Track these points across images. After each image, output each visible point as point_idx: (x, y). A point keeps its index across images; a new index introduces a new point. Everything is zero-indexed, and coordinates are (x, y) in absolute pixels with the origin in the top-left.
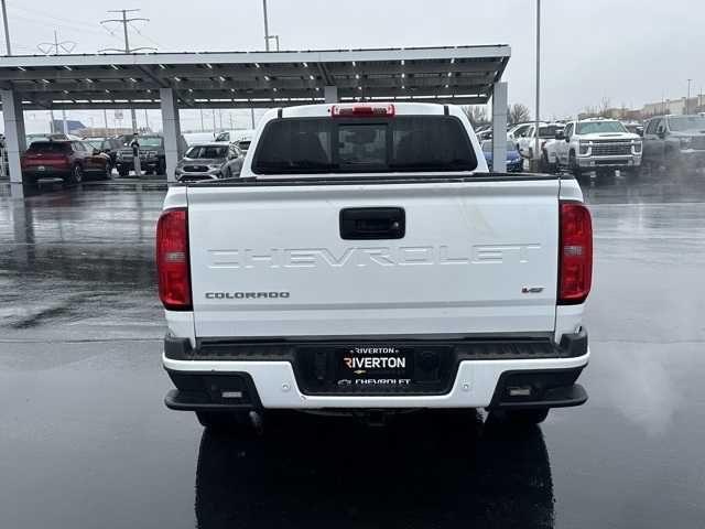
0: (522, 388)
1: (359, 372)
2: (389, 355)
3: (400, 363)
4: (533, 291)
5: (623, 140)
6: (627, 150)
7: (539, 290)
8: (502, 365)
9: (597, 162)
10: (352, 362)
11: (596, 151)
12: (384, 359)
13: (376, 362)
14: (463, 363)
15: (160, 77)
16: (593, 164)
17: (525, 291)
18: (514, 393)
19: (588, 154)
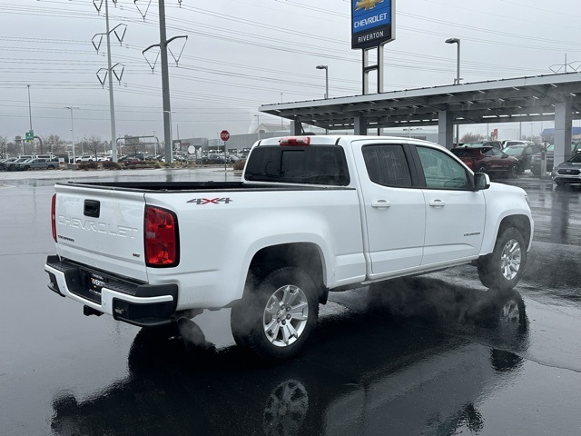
1: (95, 286)
7: (139, 256)
10: (93, 281)
12: (101, 282)
14: (103, 289)
17: (134, 255)
18: (117, 310)
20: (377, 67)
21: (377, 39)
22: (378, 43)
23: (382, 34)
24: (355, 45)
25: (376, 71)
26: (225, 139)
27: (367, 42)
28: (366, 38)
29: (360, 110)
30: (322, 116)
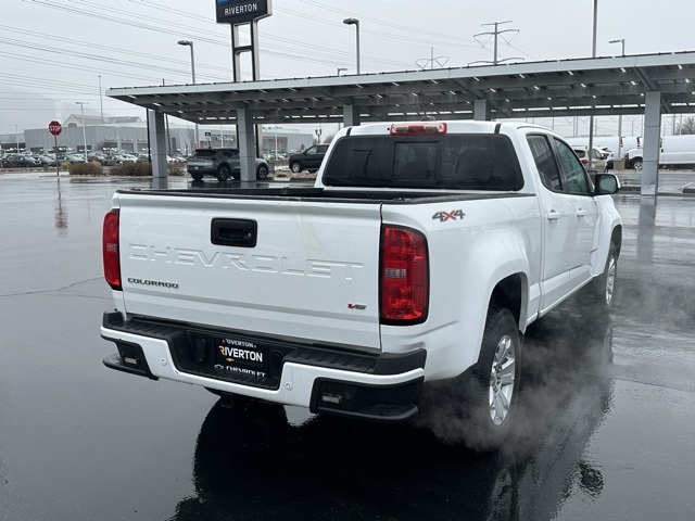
0: (334, 396)
1: (230, 360)
2: (250, 349)
3: (258, 357)
4: (357, 307)
7: (363, 308)
8: (317, 371)
10: (225, 350)
12: (247, 352)
13: (242, 354)
14: (286, 364)
15: (474, 89)
17: (350, 306)
18: (325, 398)
20: (251, 48)
21: (248, 13)
22: (251, 18)
23: (255, 6)
24: (221, 19)
25: (250, 53)
26: (56, 133)
27: (236, 15)
28: (236, 10)
29: (245, 100)
30: (193, 107)
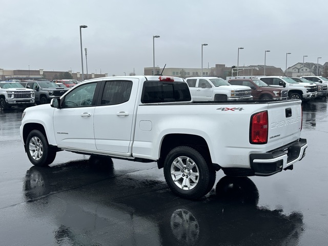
5: (27, 92)
6: (29, 96)
9: (17, 101)
11: (16, 96)
16: (15, 102)
19: (12, 98)
